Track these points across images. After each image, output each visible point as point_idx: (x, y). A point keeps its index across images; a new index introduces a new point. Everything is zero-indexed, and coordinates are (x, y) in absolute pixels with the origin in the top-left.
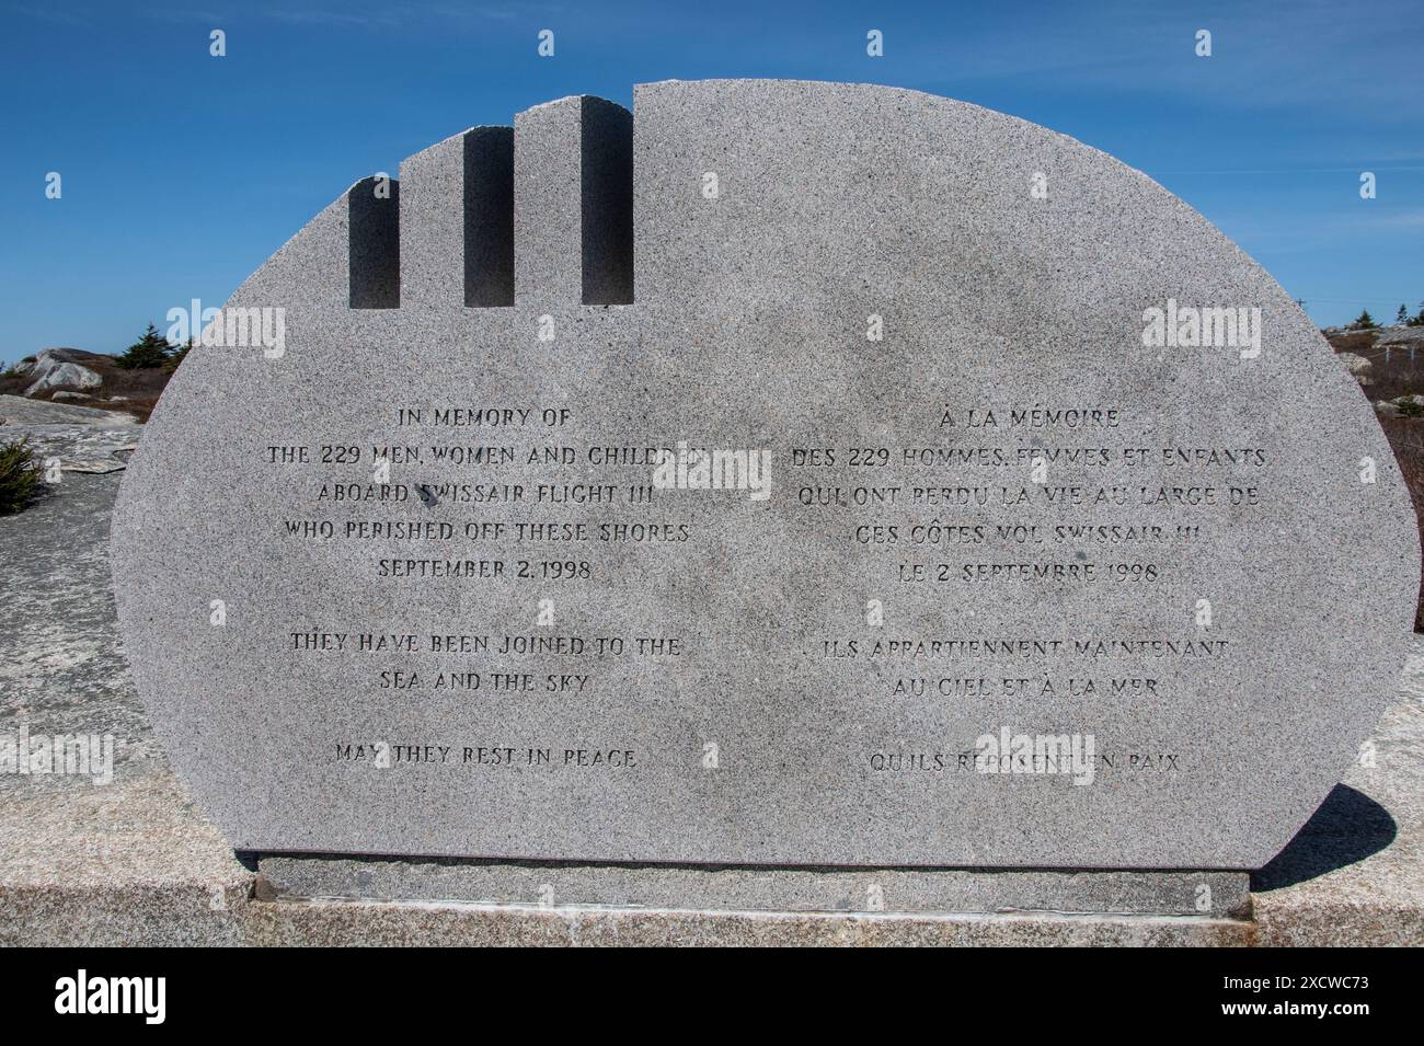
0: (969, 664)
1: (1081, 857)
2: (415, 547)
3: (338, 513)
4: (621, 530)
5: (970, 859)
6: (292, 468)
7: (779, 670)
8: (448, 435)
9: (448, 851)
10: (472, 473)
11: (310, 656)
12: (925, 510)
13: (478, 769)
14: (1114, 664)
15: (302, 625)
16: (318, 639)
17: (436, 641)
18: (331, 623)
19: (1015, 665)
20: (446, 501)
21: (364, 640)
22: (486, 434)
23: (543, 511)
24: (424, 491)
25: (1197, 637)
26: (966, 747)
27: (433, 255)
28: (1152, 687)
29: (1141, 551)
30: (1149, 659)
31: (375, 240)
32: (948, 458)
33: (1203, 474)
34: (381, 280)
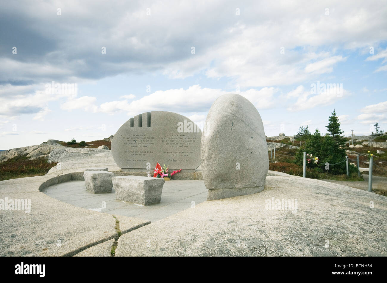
0: (174, 154)
1: (182, 168)
2: (134, 145)
3: (128, 142)
4: (149, 144)
5: (174, 168)
6: (125, 139)
7: (160, 154)
8: (137, 137)
9: (135, 168)
10: (138, 139)
11: (126, 153)
12: (171, 142)
13: (138, 162)
14: (184, 154)
15: (125, 151)
17: (135, 152)
18: (127, 151)
19: (177, 154)
21: (130, 152)
22: (140, 137)
23: (144, 142)
24: (135, 141)
25: (191, 151)
26: (174, 160)
27: (136, 124)
28: (187, 155)
29: (187, 145)
30: (187, 153)
31: (132, 122)
32: (173, 138)
33: (191, 139)
34: (132, 125)
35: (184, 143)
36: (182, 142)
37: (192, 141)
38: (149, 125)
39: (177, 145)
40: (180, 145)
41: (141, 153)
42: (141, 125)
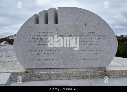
0: (84, 52)
1: (93, 67)
2: (40, 43)
3: (34, 40)
5: (84, 67)
6: (29, 37)
7: (69, 53)
8: (43, 34)
9: (42, 68)
10: (45, 37)
11: (31, 52)
13: (45, 61)
14: (95, 52)
15: (30, 50)
16: (32, 51)
18: (33, 50)
19: (87, 52)
20: (43, 40)
21: (36, 51)
22: (46, 34)
24: (41, 39)
25: (101, 49)
26: (84, 58)
27: (42, 20)
28: (98, 53)
29: (97, 43)
30: (98, 51)
31: (36, 19)
32: (82, 36)
33: (102, 37)
34: (37, 22)
35: (94, 40)
36: (92, 40)
37: (103, 39)
38: (56, 22)
39: (87, 43)
40: (90, 43)
41: (49, 52)
42: (47, 22)
